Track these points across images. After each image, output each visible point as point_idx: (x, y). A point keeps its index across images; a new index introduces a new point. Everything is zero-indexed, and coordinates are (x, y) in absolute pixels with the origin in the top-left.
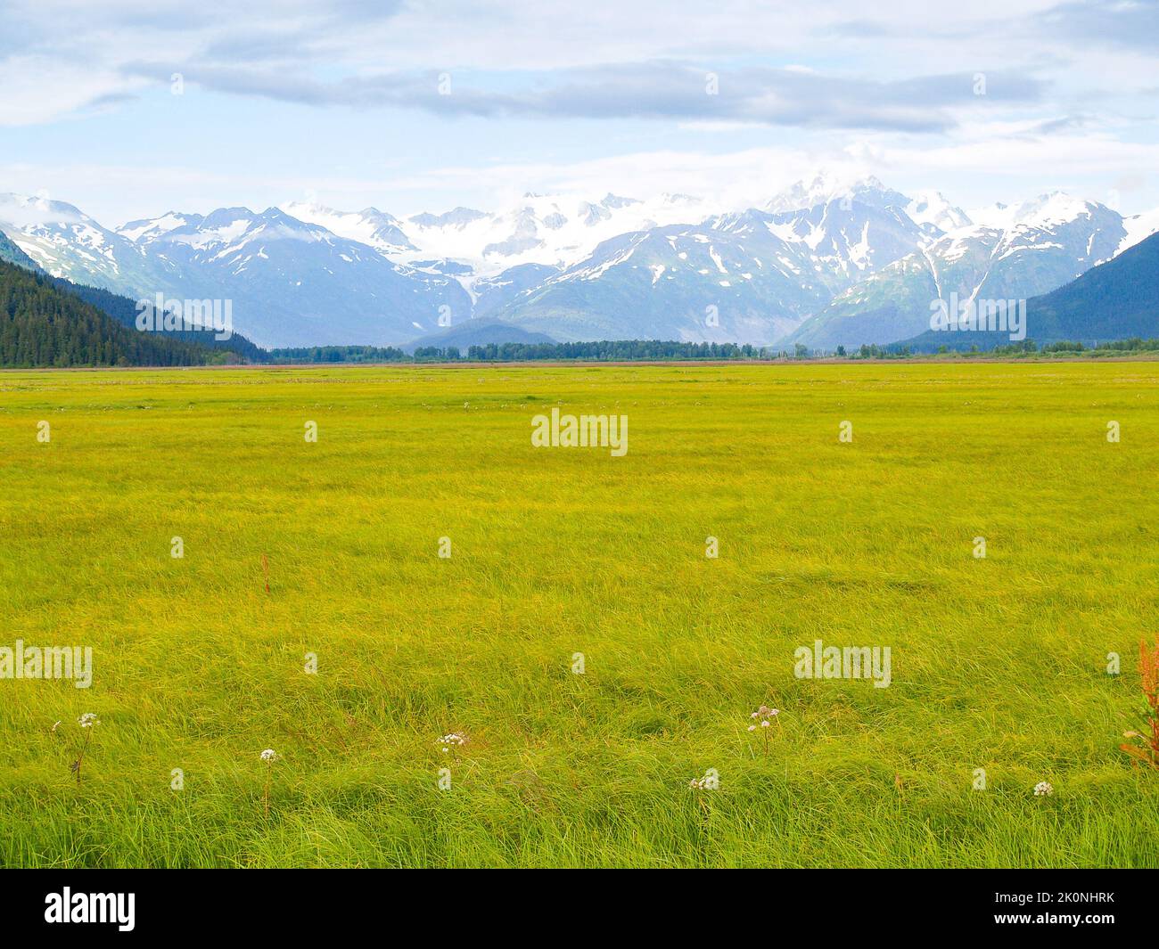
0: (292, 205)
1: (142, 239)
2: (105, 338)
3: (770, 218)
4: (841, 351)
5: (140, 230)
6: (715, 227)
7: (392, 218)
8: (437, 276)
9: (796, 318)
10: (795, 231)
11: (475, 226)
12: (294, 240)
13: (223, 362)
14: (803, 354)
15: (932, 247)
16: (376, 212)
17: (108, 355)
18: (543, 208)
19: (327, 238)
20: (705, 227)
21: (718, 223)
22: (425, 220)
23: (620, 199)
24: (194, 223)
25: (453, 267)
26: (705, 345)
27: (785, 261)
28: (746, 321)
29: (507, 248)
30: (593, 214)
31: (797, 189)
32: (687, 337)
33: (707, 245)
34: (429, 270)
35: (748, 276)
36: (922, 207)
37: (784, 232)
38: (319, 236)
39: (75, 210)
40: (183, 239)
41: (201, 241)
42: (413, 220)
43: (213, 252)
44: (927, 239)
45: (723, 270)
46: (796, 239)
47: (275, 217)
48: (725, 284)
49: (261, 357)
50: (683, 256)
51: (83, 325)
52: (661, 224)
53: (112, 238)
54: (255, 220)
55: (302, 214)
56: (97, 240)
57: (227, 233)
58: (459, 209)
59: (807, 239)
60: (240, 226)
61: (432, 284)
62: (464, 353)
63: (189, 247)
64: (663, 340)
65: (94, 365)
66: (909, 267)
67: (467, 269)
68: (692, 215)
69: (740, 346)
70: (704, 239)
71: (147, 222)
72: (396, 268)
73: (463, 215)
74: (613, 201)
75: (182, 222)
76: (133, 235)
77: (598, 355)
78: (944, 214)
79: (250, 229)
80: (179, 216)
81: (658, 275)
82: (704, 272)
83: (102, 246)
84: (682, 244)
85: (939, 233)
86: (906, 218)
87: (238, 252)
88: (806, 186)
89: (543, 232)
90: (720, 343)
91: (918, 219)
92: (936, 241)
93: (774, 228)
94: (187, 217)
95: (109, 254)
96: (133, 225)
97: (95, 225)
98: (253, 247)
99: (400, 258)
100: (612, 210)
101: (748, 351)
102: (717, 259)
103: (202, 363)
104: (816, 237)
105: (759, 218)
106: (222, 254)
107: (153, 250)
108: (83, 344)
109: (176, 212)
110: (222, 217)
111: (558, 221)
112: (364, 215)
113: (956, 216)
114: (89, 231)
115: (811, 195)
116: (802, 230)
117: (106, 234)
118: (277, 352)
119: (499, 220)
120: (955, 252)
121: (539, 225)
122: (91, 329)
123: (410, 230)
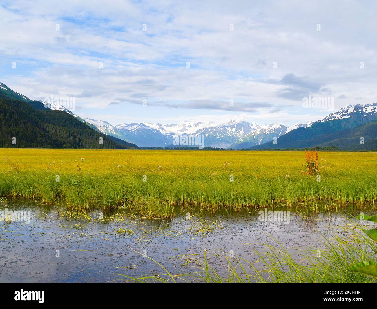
0: (145, 123)
1: (119, 128)
2: (112, 144)
3: (226, 126)
4: (238, 149)
5: (119, 126)
6: (217, 128)
7: (162, 125)
8: (169, 135)
9: (230, 144)
10: (231, 129)
11: (176, 127)
12: (145, 129)
13: (132, 149)
14: (231, 149)
15: (254, 132)
16: (159, 124)
17: (113, 147)
18: (187, 124)
19: (151, 128)
20: (215, 128)
21: (217, 127)
22: (167, 126)
23: (201, 123)
24: (128, 125)
25: (172, 134)
26: (215, 148)
27: (229, 134)
28: (222, 144)
29: (181, 131)
30: (196, 125)
31: (231, 122)
32: (212, 146)
33: (216, 131)
34: (168, 134)
35: (222, 136)
36: (252, 125)
37: (229, 129)
38: (149, 128)
39: (108, 123)
40: (126, 128)
41: (129, 128)
42: (165, 126)
43: (131, 130)
44: (253, 130)
45: (218, 135)
46: (231, 130)
47: (142, 125)
48: (218, 138)
49: (139, 148)
50: (211, 133)
51: (108, 142)
52: (208, 127)
53: (114, 128)
54: (139, 125)
55: (146, 124)
56: (111, 128)
57: (133, 127)
58: (173, 124)
59: (232, 130)
60: (136, 126)
61: (168, 137)
62: (173, 149)
63: (127, 129)
64: (208, 147)
65: (110, 149)
66: (250, 135)
67: (175, 134)
68: (213, 126)
69: (221, 148)
70: (215, 130)
71: (120, 125)
72: (162, 134)
73: (174, 125)
74: (199, 123)
75: (126, 125)
76: (117, 127)
77: (196, 149)
78: (256, 126)
79: (138, 127)
80: (125, 124)
81: (207, 136)
82: (215, 135)
83: (112, 129)
84: (211, 131)
85: (255, 130)
86: (249, 127)
87: (135, 131)
88: (233, 121)
89: (187, 128)
90: (217, 148)
91: (252, 127)
92: (255, 131)
93: (227, 128)
94: (127, 124)
95: (113, 130)
96: (117, 126)
97: (111, 125)
98: (138, 130)
99: (163, 132)
100: (199, 125)
101: (222, 149)
102: (217, 133)
103: (129, 149)
104: (234, 130)
105: (224, 127)
106: (132, 131)
107: (121, 130)
108: (108, 145)
109: (125, 123)
110: (133, 124)
111: (190, 126)
112: (157, 125)
113: (258, 127)
114: (110, 126)
115: (233, 123)
116: (232, 129)
117: (113, 127)
118: (141, 148)
119: (180, 126)
120: (258, 133)
121: (187, 127)
122: (110, 143)
123: (165, 127)
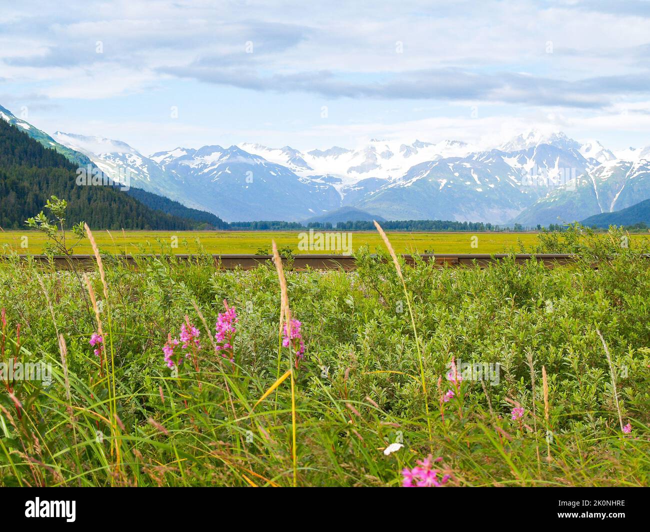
0: (245, 144)
1: (163, 162)
2: (138, 215)
3: (505, 154)
4: (539, 227)
5: (162, 157)
6: (474, 159)
7: (299, 152)
8: (323, 184)
9: (518, 209)
10: (519, 162)
11: (343, 156)
12: (245, 164)
13: (203, 229)
14: (519, 229)
15: (594, 171)
16: (289, 149)
17: (140, 224)
18: (380, 148)
19: (263, 162)
20: (469, 159)
21: (476, 156)
22: (316, 153)
23: (423, 143)
24: (191, 154)
25: (331, 179)
26: (466, 223)
27: (513, 178)
28: (491, 210)
29: (361, 169)
30: (408, 151)
31: (520, 139)
32: (460, 219)
33: (470, 169)
34: (318, 181)
35: (492, 186)
36: (588, 150)
37: (513, 162)
38: (259, 162)
39: (126, 145)
40: (186, 163)
41: (194, 164)
42: (309, 153)
43: (201, 169)
44: (591, 167)
45: (478, 182)
46: (519, 166)
47: (235, 151)
48: (480, 190)
49: (225, 227)
50: (457, 174)
51: (128, 208)
52: (445, 156)
53: (147, 161)
54: (224, 152)
55: (249, 149)
56: (139, 162)
57: (211, 159)
58: (335, 147)
59: (525, 166)
60: (215, 156)
61: (319, 188)
62: (335, 226)
63: (189, 166)
64: (443, 220)
65: (132, 229)
66: (581, 182)
67: (340, 180)
68: (460, 152)
69: (485, 224)
70: (468, 165)
71: (166, 153)
72: (300, 179)
73: (336, 151)
74: (419, 144)
75: (184, 153)
76: (158, 160)
77: (407, 228)
78: (600, 154)
79: (221, 157)
80: (183, 150)
81: (443, 185)
82: (468, 183)
83: (142, 165)
84: (456, 168)
85: (598, 163)
86: (579, 155)
87: (214, 170)
88: (525, 137)
89: (380, 161)
90: (474, 222)
91: (586, 156)
92: (596, 168)
93: (506, 160)
94: (187, 151)
95: (145, 170)
96: (158, 154)
97: (139, 155)
98: (222, 167)
99: (302, 174)
100: (418, 149)
101: (489, 226)
102: (475, 177)
103: (191, 229)
104: (530, 164)
105: (498, 154)
106: (206, 171)
107: (169, 167)
108: (126, 218)
109: (182, 147)
110: (206, 151)
111: (388, 155)
112: (284, 150)
113: (607, 155)
114: (134, 157)
115: (528, 142)
116: (522, 161)
117: (144, 159)
118: (233, 224)
119: (357, 154)
120: (606, 174)
121: (378, 157)
122: (131, 210)
123: (308, 158)
